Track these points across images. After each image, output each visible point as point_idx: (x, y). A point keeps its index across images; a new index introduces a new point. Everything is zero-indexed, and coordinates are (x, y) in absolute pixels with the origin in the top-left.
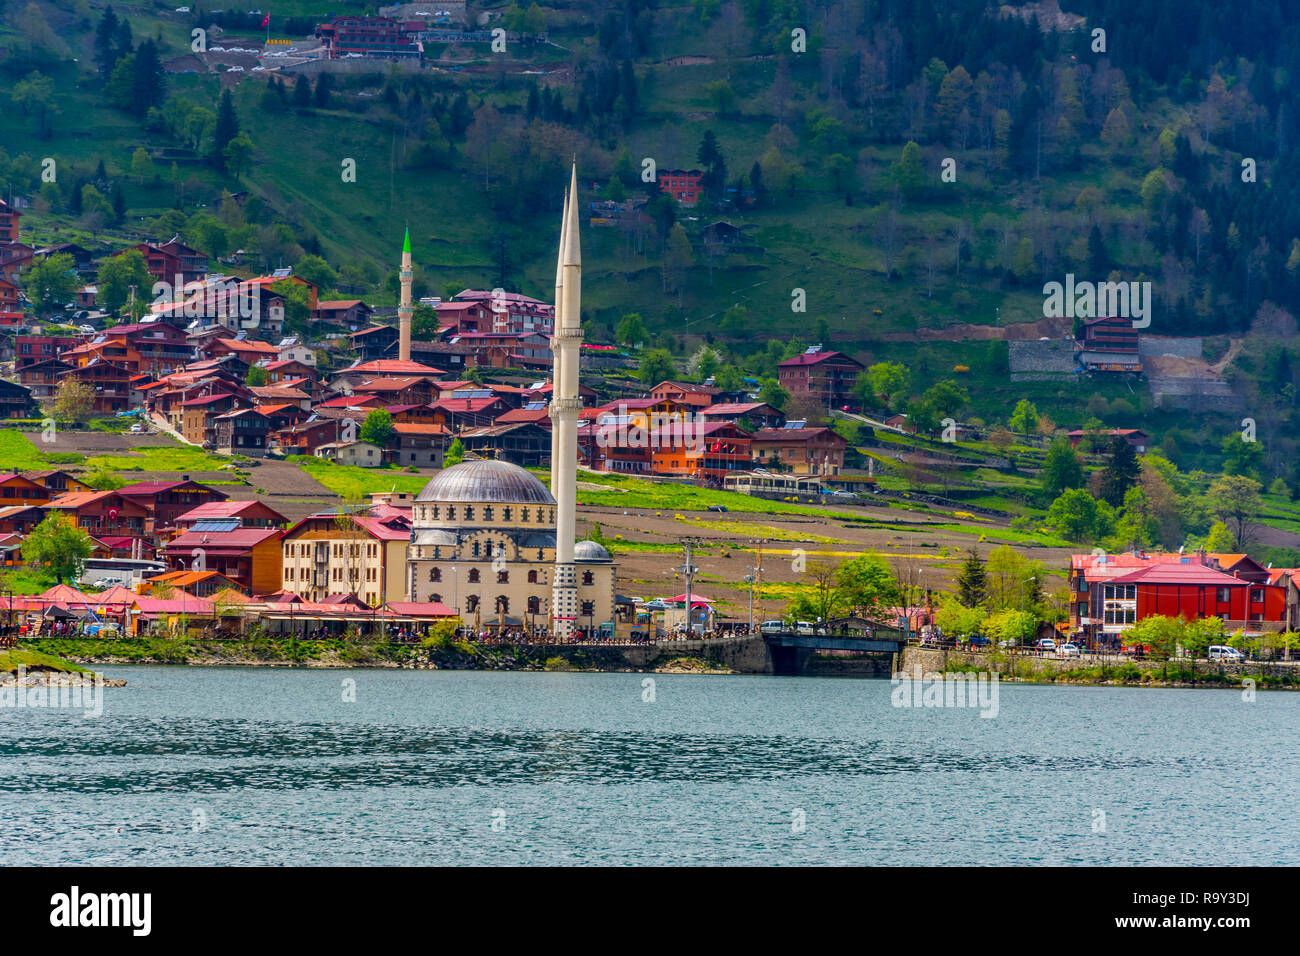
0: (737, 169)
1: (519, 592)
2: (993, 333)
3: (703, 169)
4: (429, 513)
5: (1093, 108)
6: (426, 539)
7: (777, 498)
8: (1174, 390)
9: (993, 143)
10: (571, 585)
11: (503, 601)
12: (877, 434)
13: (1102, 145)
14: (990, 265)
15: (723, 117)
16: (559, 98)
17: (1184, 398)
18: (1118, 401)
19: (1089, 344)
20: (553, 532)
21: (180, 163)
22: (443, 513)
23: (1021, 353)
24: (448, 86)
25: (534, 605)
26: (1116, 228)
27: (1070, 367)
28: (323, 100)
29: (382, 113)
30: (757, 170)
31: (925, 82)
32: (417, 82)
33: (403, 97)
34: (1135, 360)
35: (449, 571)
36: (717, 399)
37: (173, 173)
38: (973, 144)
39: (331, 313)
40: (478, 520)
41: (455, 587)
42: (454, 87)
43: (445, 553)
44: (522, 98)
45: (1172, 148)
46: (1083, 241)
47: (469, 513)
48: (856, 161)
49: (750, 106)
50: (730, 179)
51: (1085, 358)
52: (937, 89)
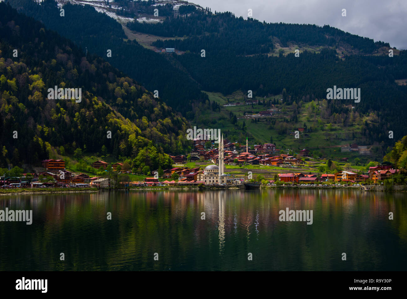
0: (309, 127)
1: (215, 180)
2: (340, 146)
3: (304, 127)
4: (207, 171)
5: (355, 117)
6: (205, 174)
7: (286, 168)
8: (363, 153)
9: (341, 123)
10: (221, 179)
11: (213, 181)
12: (310, 160)
13: (356, 122)
14: (340, 138)
15: (308, 121)
16: (288, 120)
17: (363, 154)
18: (355, 154)
19: (351, 147)
20: (219, 173)
21: (238, 130)
22: (208, 171)
23: (343, 149)
24: (274, 119)
25: (217, 181)
26: (356, 133)
27: (349, 150)
28: (258, 121)
29: (265, 122)
30: (311, 127)
31: (333, 115)
32: (271, 119)
33: (268, 120)
34: (357, 149)
35: (207, 178)
36: (288, 156)
37: (237, 131)
38: (339, 123)
39: (243, 147)
40: (210, 172)
41: (208, 180)
42: (275, 119)
43: (207, 176)
44: (283, 120)
45: (365, 123)
46: (352, 134)
47: (209, 171)
48: (324, 126)
49: (311, 120)
50: (308, 129)
51: (351, 149)
52: (335, 116)
